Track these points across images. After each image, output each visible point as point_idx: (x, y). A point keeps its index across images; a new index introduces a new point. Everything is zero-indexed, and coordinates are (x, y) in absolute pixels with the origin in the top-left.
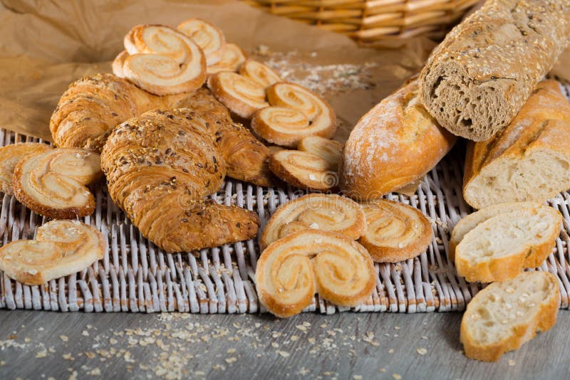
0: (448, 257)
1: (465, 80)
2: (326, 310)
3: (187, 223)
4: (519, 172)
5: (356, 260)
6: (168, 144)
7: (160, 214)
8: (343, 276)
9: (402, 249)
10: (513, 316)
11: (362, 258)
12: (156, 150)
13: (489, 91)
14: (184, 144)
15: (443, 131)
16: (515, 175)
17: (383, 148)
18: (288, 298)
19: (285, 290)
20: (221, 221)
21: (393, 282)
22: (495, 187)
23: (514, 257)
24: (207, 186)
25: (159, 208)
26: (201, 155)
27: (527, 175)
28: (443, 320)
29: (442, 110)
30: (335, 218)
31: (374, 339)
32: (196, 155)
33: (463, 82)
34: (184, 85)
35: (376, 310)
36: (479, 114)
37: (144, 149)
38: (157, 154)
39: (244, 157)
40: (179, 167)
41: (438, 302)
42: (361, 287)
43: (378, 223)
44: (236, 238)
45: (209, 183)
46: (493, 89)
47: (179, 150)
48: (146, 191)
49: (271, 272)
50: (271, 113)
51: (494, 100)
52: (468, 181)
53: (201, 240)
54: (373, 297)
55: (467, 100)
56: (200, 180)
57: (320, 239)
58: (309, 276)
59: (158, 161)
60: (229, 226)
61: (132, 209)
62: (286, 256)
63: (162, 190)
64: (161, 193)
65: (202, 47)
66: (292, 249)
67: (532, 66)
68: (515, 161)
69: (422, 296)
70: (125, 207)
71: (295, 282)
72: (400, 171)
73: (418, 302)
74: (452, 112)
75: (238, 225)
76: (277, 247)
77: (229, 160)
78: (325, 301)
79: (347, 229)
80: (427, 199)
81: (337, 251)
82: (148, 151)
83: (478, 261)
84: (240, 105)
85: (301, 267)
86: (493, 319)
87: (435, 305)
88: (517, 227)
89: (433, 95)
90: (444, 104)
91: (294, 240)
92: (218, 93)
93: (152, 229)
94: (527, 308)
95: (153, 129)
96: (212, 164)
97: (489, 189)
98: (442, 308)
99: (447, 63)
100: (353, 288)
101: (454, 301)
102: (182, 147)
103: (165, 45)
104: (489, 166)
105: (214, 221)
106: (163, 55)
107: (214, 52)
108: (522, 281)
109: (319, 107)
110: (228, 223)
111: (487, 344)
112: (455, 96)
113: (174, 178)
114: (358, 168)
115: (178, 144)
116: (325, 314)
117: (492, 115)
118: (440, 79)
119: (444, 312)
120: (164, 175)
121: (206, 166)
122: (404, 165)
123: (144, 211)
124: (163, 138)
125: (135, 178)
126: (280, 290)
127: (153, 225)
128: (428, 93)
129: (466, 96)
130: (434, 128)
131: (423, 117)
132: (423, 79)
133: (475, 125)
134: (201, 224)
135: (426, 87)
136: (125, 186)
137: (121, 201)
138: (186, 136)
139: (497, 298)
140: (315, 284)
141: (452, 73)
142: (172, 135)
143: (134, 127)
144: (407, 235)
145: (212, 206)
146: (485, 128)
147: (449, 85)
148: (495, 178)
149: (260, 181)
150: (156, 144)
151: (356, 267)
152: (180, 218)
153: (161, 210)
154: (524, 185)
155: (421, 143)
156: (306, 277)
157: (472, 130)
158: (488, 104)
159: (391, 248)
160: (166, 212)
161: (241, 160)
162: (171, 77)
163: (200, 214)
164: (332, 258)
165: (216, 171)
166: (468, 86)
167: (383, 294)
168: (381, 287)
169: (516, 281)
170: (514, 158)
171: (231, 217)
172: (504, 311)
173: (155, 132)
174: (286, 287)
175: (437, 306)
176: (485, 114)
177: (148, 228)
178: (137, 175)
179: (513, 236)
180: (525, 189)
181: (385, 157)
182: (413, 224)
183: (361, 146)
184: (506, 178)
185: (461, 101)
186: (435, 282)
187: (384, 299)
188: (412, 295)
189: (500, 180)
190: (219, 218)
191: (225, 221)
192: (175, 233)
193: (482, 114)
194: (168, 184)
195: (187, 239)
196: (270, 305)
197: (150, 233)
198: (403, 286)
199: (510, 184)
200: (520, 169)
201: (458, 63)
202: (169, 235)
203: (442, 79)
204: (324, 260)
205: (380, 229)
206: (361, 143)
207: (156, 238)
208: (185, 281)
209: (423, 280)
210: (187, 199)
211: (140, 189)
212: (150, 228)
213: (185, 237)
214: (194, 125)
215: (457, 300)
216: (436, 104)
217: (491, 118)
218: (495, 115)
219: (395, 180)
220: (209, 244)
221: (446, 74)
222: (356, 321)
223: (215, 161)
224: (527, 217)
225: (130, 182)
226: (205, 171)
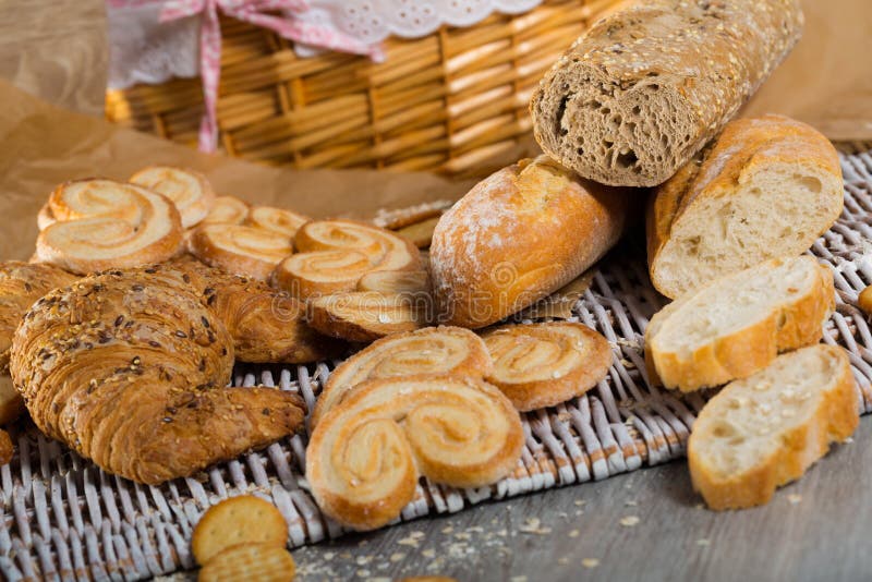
0: (648, 383)
1: (604, 87)
2: (446, 504)
3: (173, 424)
4: (737, 218)
5: (479, 407)
6: (117, 309)
7: (122, 420)
8: (461, 434)
9: (560, 380)
10: (776, 420)
11: (489, 401)
12: (97, 324)
13: (649, 92)
14: (145, 303)
15: (592, 186)
16: (733, 224)
17: (490, 228)
18: (370, 492)
19: (362, 480)
20: (233, 407)
21: (558, 437)
22: (703, 256)
23: (757, 329)
24: (202, 369)
25: (118, 411)
26: (177, 316)
27: (753, 219)
28: (660, 475)
29: (580, 151)
30: (433, 358)
31: (541, 526)
32: (168, 317)
33: (604, 92)
34: (145, 250)
35: (538, 486)
36: (644, 137)
37: (77, 327)
38: (101, 328)
39: (261, 319)
40: (142, 340)
41: (643, 447)
42: (497, 445)
43: (510, 355)
44: (266, 434)
45: (203, 362)
46: (655, 87)
47: (138, 315)
48: (91, 389)
49: (332, 458)
50: (304, 261)
51: (663, 103)
52: (654, 255)
53: (204, 447)
54: (525, 464)
55: (617, 121)
56: (185, 358)
57: (407, 389)
58: (401, 448)
59: (103, 338)
60: (249, 415)
61: (73, 429)
62: (354, 427)
63: (119, 381)
64: (117, 384)
65: (172, 199)
66: (363, 414)
67: (722, 59)
68: (725, 200)
69: (613, 442)
70: (63, 431)
71: (379, 465)
72: (529, 258)
73: (607, 453)
74: (598, 148)
75: (266, 412)
76: (334, 417)
77: (238, 331)
78: (439, 487)
79: (456, 369)
80: (596, 318)
81: (443, 399)
82: (84, 328)
83: (693, 348)
84: (249, 263)
85: (383, 438)
86: (742, 432)
87: (639, 453)
88: (752, 290)
89: (560, 132)
90: (581, 140)
91: (364, 400)
92: (208, 255)
93: (114, 450)
94: (798, 402)
95: (85, 292)
96: (201, 330)
97: (694, 261)
98: (655, 456)
99: (569, 69)
100: (485, 449)
101: (673, 440)
102: (141, 309)
103: (104, 202)
104: (683, 219)
105: (217, 411)
106: (101, 216)
107: (195, 204)
108: (781, 368)
109: (387, 241)
110: (247, 410)
111: (739, 473)
112: (596, 119)
113: (137, 358)
114: (455, 271)
115: (134, 305)
116: (447, 514)
117: (666, 132)
118: (565, 100)
119: (659, 464)
120: (117, 358)
121: (192, 335)
122: (533, 247)
123: (94, 423)
124: (105, 302)
125: (69, 375)
126: (354, 482)
127: (113, 444)
128: (550, 129)
129: (613, 113)
130: (576, 186)
131: (551, 176)
132: (535, 110)
133: (641, 157)
134: (198, 421)
135: (543, 121)
136: (54, 394)
137: (53, 423)
138: (145, 291)
139: (742, 401)
140: (414, 461)
141: (582, 84)
142: (120, 294)
143: (53, 300)
144: (565, 358)
145: (212, 390)
146: (660, 158)
147: (581, 105)
148: (699, 237)
149: (300, 354)
150: (96, 314)
151: (481, 416)
152: (158, 419)
153: (122, 413)
154: (753, 239)
155: (557, 209)
156: (396, 452)
157: (638, 170)
158: (654, 116)
159: (541, 382)
160: (132, 413)
161: (259, 327)
162: (119, 244)
163: (192, 406)
164: (437, 412)
165: (212, 340)
166: (613, 96)
167: (542, 455)
168: (537, 447)
169: (771, 371)
170: (722, 195)
171: (251, 402)
172: (759, 417)
173: (90, 296)
174: (363, 475)
175: (644, 454)
176: (653, 134)
177: (106, 449)
178: (72, 370)
179: (747, 303)
180: (756, 245)
181: (497, 241)
182: (573, 343)
183: (453, 236)
184: (719, 234)
185: (608, 124)
186: (632, 419)
187: (547, 464)
188: (593, 445)
189: (708, 239)
190: (228, 404)
191: (240, 407)
192: (155, 444)
193: (648, 135)
194: (129, 369)
195: (178, 450)
196: (340, 513)
197: (112, 459)
198: (577, 439)
199: (727, 242)
200: (738, 211)
201: (587, 63)
202: (144, 451)
203: (568, 100)
204: (422, 417)
205: (515, 360)
206: (452, 232)
207: (124, 464)
208: (186, 516)
209: (610, 420)
210: (167, 388)
211: (80, 391)
212: (111, 449)
213: (174, 446)
214: (161, 278)
215: (677, 435)
216: (568, 146)
217: (665, 139)
218: (671, 130)
219: (524, 277)
220: (218, 451)
221: (571, 89)
222: (504, 512)
223: (207, 325)
224: (765, 273)
225: (60, 384)
226: (193, 344)
